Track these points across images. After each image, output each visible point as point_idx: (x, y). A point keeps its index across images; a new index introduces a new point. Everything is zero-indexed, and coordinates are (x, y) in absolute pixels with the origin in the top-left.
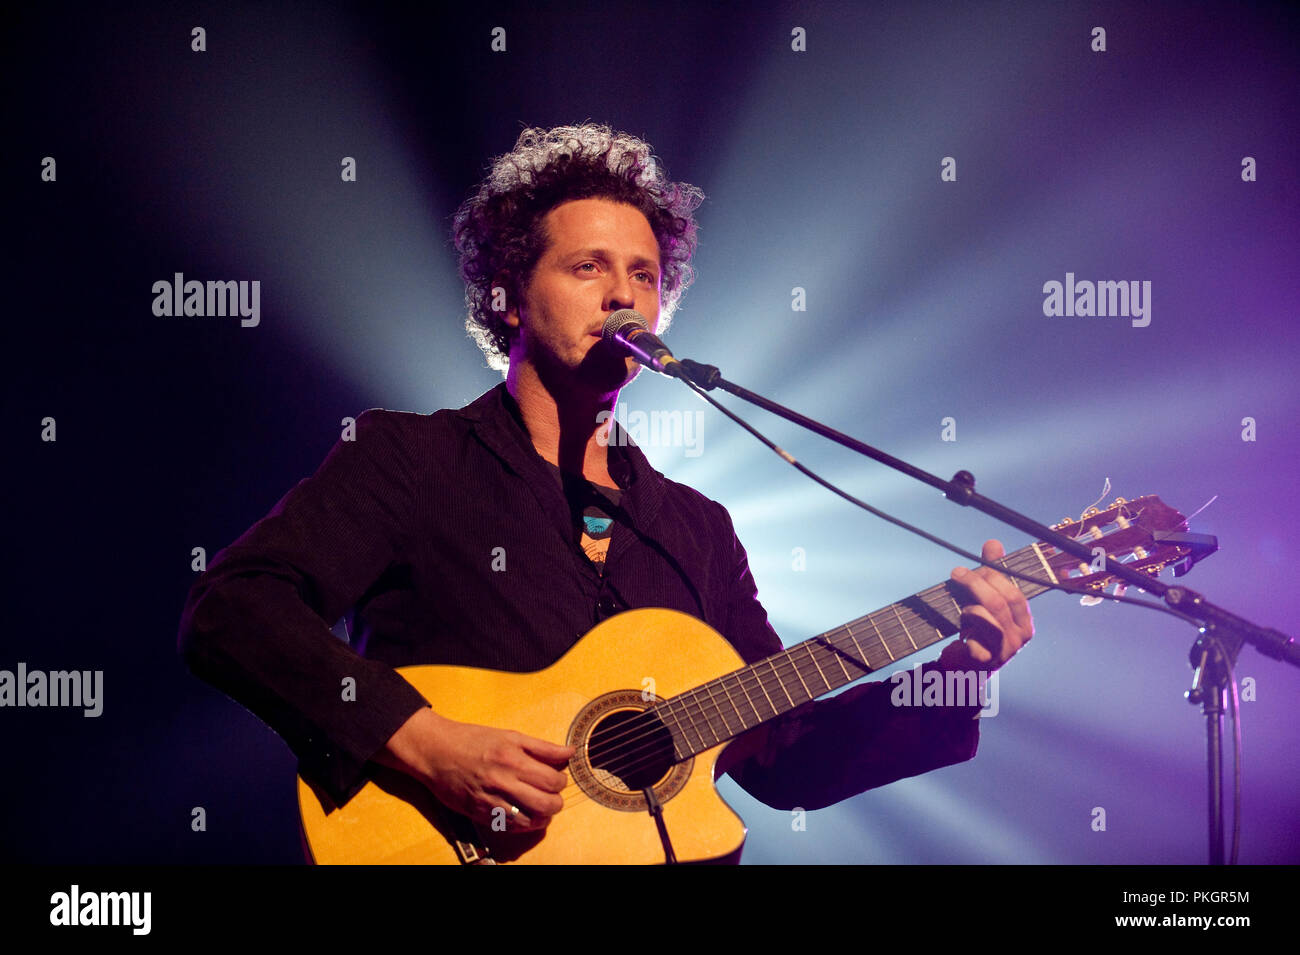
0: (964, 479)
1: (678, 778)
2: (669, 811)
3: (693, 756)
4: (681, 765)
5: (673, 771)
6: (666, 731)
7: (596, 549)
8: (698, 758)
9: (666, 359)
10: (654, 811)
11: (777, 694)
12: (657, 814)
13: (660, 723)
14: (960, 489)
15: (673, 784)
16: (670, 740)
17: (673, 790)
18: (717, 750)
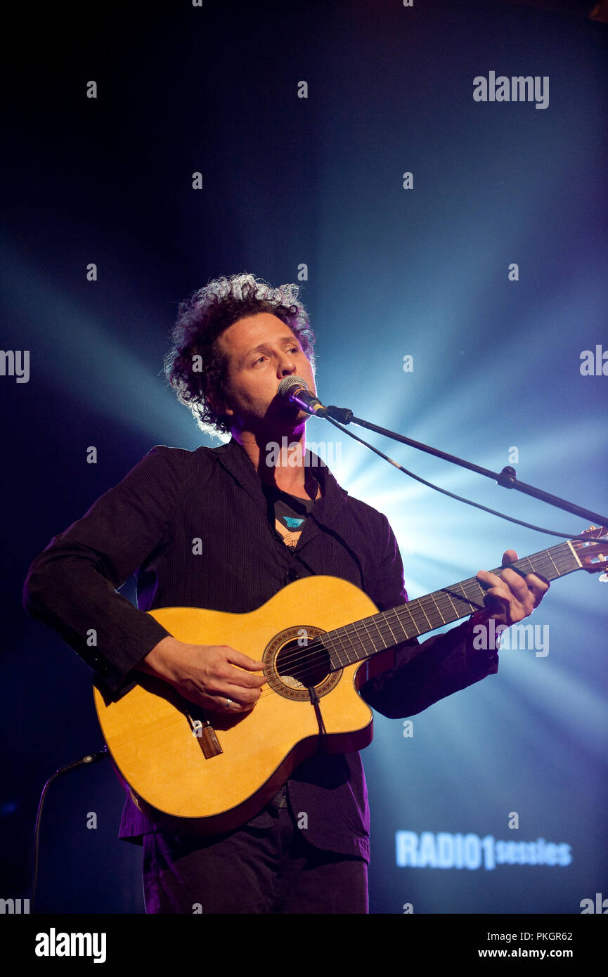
0: (509, 471)
1: (332, 681)
2: (324, 703)
3: (343, 668)
4: (334, 673)
5: (329, 677)
6: (326, 651)
7: (292, 539)
8: (345, 669)
9: (318, 406)
10: (313, 701)
11: (397, 630)
12: (315, 702)
13: (322, 646)
14: (506, 478)
15: (329, 685)
16: (328, 657)
17: (328, 689)
18: (358, 665)
